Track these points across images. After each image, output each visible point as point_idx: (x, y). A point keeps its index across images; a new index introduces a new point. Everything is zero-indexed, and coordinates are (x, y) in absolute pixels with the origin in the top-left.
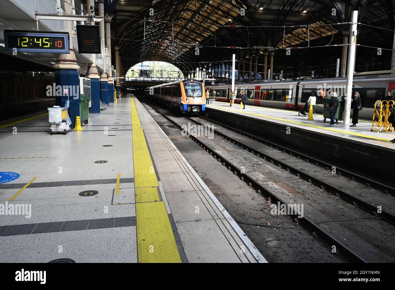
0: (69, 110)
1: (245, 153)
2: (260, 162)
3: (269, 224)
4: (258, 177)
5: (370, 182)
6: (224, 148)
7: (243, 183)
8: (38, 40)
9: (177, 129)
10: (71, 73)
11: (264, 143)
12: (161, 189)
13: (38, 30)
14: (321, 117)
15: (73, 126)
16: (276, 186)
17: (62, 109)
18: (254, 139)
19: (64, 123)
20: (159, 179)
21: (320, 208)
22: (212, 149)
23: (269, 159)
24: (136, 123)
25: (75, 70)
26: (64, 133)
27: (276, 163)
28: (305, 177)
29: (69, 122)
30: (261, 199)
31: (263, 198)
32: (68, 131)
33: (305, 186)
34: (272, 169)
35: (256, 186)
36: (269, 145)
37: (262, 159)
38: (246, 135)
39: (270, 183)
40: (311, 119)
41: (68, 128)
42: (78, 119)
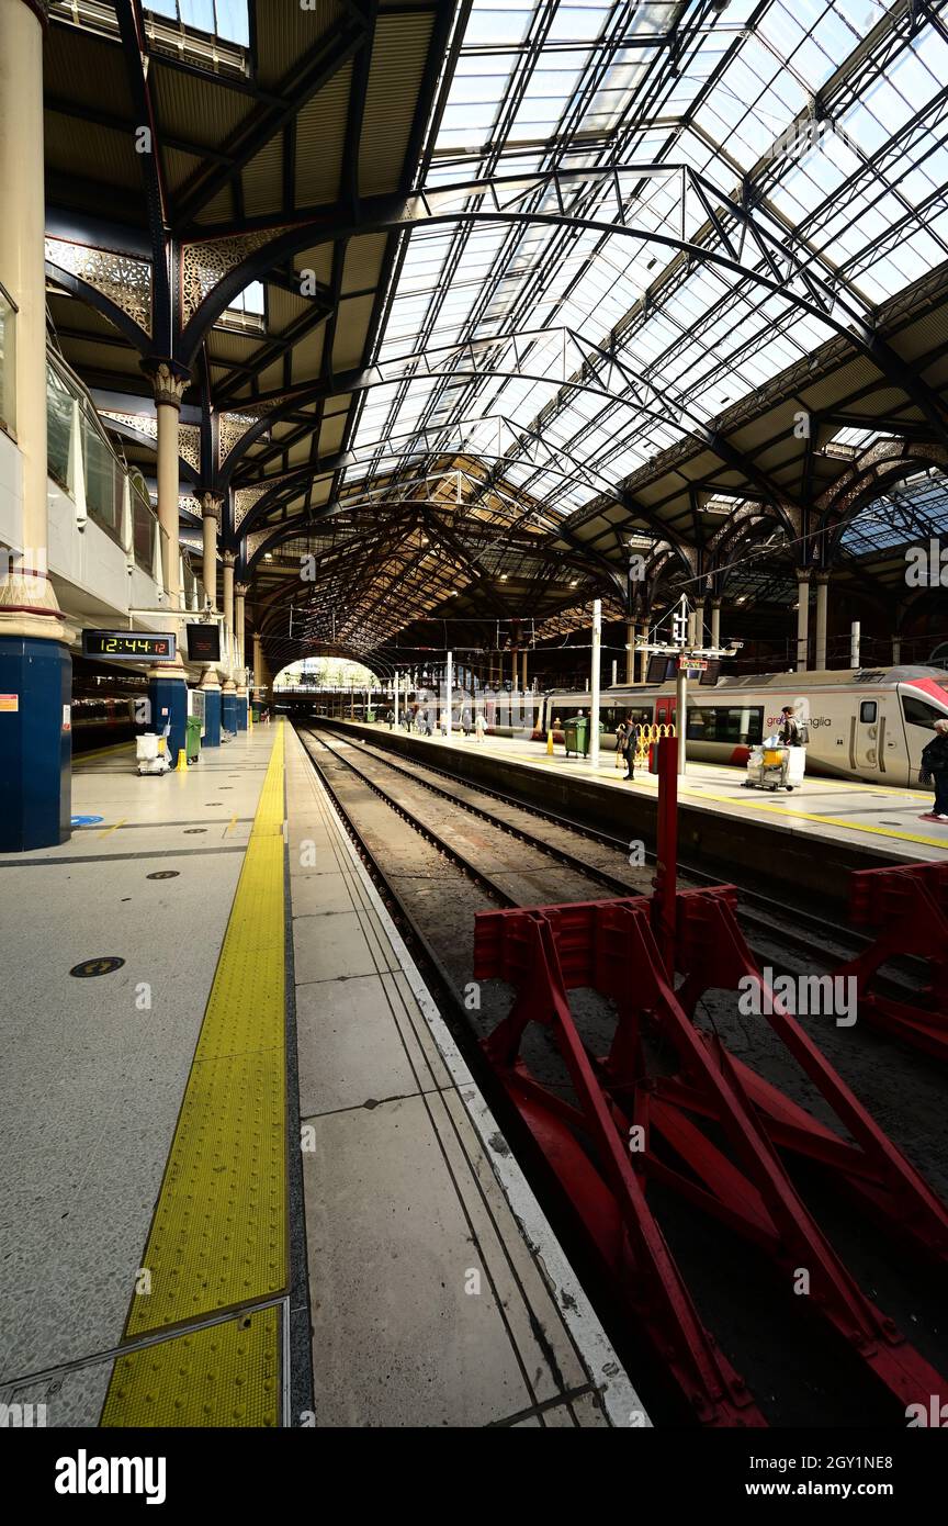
0: (169, 739)
1: (443, 803)
2: (457, 814)
3: (429, 875)
4: (444, 832)
5: (586, 831)
6: (413, 797)
7: (418, 837)
8: (131, 643)
9: (349, 772)
10: (174, 684)
11: (476, 788)
12: (285, 827)
13: (131, 629)
14: (560, 749)
15: (174, 763)
16: (463, 839)
17: (158, 737)
18: (464, 784)
19: (161, 759)
20: (286, 818)
21: (505, 860)
22: (393, 799)
23: (470, 809)
24: (276, 760)
25: (182, 680)
26: (160, 773)
27: (478, 812)
28: (506, 828)
29: (169, 758)
30: (432, 852)
31: (437, 852)
32: (165, 772)
33: (504, 838)
34: (469, 821)
35: (433, 839)
36: (482, 791)
37: (461, 809)
38: (454, 779)
39: (456, 838)
40: (550, 753)
41: (166, 766)
42: (183, 754)
